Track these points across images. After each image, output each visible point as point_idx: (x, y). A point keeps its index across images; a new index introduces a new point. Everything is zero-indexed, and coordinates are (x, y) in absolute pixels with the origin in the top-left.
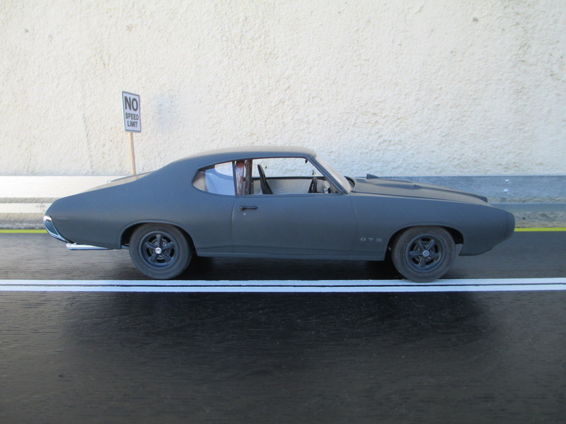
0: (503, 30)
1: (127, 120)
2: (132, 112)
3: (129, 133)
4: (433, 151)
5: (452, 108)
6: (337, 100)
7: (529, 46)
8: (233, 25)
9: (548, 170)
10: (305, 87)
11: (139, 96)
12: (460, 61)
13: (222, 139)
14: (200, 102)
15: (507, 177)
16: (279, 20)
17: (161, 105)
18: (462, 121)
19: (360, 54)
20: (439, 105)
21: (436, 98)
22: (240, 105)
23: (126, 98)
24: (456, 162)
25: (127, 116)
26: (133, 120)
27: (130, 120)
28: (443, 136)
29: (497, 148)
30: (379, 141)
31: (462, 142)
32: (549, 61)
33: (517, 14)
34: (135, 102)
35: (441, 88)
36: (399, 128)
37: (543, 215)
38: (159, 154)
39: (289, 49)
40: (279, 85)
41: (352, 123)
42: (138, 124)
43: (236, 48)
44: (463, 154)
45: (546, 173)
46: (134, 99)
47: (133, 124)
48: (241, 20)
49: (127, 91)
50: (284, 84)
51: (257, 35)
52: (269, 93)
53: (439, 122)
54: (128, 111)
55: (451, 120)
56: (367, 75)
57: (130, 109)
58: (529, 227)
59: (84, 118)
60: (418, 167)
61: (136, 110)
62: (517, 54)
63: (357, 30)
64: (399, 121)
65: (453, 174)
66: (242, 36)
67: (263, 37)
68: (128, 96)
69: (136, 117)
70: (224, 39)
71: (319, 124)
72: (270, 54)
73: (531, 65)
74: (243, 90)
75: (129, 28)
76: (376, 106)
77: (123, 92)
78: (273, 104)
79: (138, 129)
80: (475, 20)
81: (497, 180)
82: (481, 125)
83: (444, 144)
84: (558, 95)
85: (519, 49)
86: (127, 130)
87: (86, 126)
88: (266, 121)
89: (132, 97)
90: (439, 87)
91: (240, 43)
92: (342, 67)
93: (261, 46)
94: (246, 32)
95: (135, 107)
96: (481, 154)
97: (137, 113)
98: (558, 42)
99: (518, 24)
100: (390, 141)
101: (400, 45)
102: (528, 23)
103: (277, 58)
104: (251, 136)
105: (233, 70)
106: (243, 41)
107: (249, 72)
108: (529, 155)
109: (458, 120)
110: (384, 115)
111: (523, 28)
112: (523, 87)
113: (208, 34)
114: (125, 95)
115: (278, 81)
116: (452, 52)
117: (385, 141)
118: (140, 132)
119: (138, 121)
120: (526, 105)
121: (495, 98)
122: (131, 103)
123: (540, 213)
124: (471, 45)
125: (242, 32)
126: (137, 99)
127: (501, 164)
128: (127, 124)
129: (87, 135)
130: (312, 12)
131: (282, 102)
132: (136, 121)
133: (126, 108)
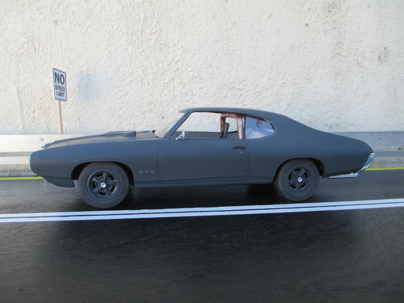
0: (325, 32)
1: (56, 91)
2: (60, 85)
3: (57, 101)
5: (293, 85)
6: (213, 78)
7: (343, 44)
8: (136, 23)
9: (357, 128)
10: (189, 69)
12: (298, 52)
13: (128, 107)
14: (111, 79)
16: (170, 21)
17: (80, 81)
18: (300, 94)
19: (229, 46)
20: (284, 83)
21: (282, 78)
22: (141, 82)
23: (55, 74)
25: (57, 87)
26: (61, 91)
27: (58, 90)
28: (288, 105)
29: (324, 113)
31: (301, 109)
32: (356, 54)
33: (334, 21)
34: (62, 78)
35: (285, 71)
36: (257, 99)
38: (79, 119)
39: (178, 42)
40: (171, 67)
41: (224, 96)
42: (65, 94)
43: (138, 39)
44: (301, 118)
46: (61, 75)
47: (61, 94)
48: (142, 19)
49: (57, 68)
50: (174, 67)
51: (154, 31)
52: (163, 73)
53: (285, 95)
54: (57, 84)
55: (293, 93)
56: (234, 61)
57: (59, 82)
59: (18, 90)
61: (63, 84)
62: (335, 49)
63: (226, 29)
64: (257, 94)
66: (143, 31)
67: (158, 32)
68: (57, 72)
69: (63, 89)
70: (129, 32)
71: (200, 96)
72: (164, 44)
73: (344, 56)
74: (143, 71)
75: (56, 22)
76: (241, 83)
77: (53, 69)
78: (166, 81)
79: (64, 98)
80: (307, 25)
82: (313, 97)
83: (288, 111)
84: (362, 77)
85: (336, 46)
86: (56, 99)
87: (20, 97)
88: (161, 94)
89: (60, 73)
90: (284, 70)
91: (141, 36)
92: (216, 55)
93: (157, 39)
94: (146, 28)
95: (62, 82)
96: (314, 118)
97: (64, 86)
98: (361, 41)
99: (335, 28)
101: (257, 40)
102: (341, 28)
103: (169, 47)
104: (149, 105)
105: (136, 55)
106: (143, 35)
107: (148, 57)
108: (345, 118)
109: (297, 94)
110: (246, 90)
111: (339, 31)
112: (340, 72)
113: (117, 29)
114: (55, 71)
115: (170, 65)
116: (292, 46)
118: (66, 100)
119: (65, 92)
120: (341, 84)
121: (322, 79)
122: (59, 77)
124: (305, 42)
125: (143, 28)
126: (64, 74)
127: (327, 125)
128: (56, 93)
129: (21, 103)
130: (194, 15)
131: (173, 80)
132: (63, 92)
133: (56, 81)
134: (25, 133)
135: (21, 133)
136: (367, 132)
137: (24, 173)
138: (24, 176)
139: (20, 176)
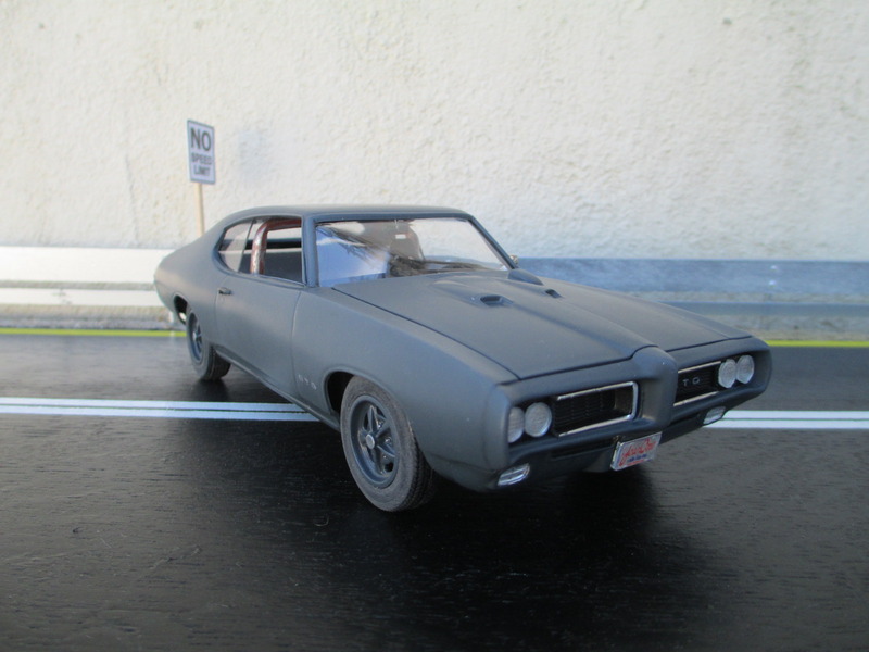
0: (769, 38)
1: (193, 164)
2: (202, 152)
3: (196, 185)
4: (659, 223)
5: (688, 156)
6: (513, 140)
7: (809, 64)
8: (356, 23)
10: (465, 120)
11: (212, 128)
12: (703, 84)
13: (338, 196)
14: (305, 140)
15: (774, 263)
16: (427, 18)
17: (245, 144)
18: (704, 177)
19: (550, 72)
20: (668, 152)
21: (665, 141)
22: (365, 146)
23: (193, 132)
24: (693, 240)
25: (194, 158)
26: (203, 166)
27: (198, 164)
28: (675, 200)
29: (756, 219)
30: (577, 205)
31: (704, 209)
32: (839, 87)
33: (791, 14)
34: (206, 139)
35: (673, 126)
36: (607, 185)
37: (827, 323)
39: (442, 62)
40: (426, 116)
41: (536, 177)
42: (211, 171)
43: (361, 58)
44: (704, 228)
45: (832, 258)
46: (205, 134)
47: (203, 171)
48: (369, 15)
49: (195, 119)
50: (433, 115)
51: (393, 40)
52: (410, 129)
53: (668, 178)
54: (196, 150)
55: (687, 174)
56: (560, 104)
57: (199, 147)
58: (806, 340)
59: (127, 161)
60: (635, 246)
61: (207, 149)
62: (790, 76)
63: (546, 35)
64: (607, 175)
65: (688, 257)
66: (370, 40)
67: (402, 43)
68: (196, 128)
69: (209, 161)
70: (343, 44)
71: (485, 178)
72: (413, 68)
73: (811, 92)
74: (370, 123)
75: (198, 25)
76: (574, 151)
77: (189, 121)
78: (416, 145)
79: (210, 178)
80: (727, 22)
81: (758, 268)
82: (733, 182)
83: (675, 212)
84: (852, 139)
85: (793, 69)
86: (193, 180)
87: (130, 174)
88: (404, 171)
89: (202, 130)
90: (670, 123)
91: (367, 50)
92: (522, 90)
93: (398, 56)
94: (377, 34)
95: (207, 145)
96: (733, 228)
97: (209, 154)
98: (853, 58)
99: (791, 29)
100: (593, 205)
101: (612, 58)
102: (807, 28)
103: (423, 74)
104: (381, 193)
105: (356, 92)
106: (371, 49)
107: (380, 95)
108: (805, 230)
109: (697, 174)
110: (584, 165)
111: (800, 35)
112: (798, 127)
113: (319, 36)
114: (192, 125)
115: (424, 111)
116: (690, 70)
117: (585, 205)
118: (213, 183)
119: (211, 167)
120: (801, 154)
121: (756, 143)
122: (200, 138)
123: (822, 319)
124: (720, 61)
125: (369, 33)
126: (210, 131)
127: (761, 244)
128: (193, 170)
129: (132, 187)
130: (478, 6)
131: (429, 142)
132: (206, 166)
133: (193, 145)
134: (139, 246)
135: (131, 246)
137: (132, 324)
138: (133, 329)
139: (124, 329)
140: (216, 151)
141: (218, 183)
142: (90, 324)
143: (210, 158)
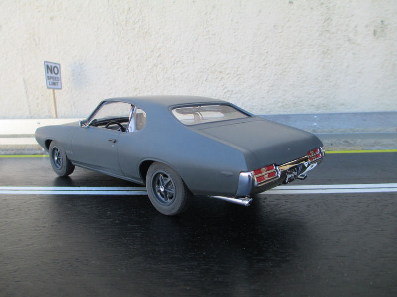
0: (312, 9)
1: (48, 81)
2: (53, 75)
3: (51, 90)
4: (263, 97)
5: (276, 66)
6: (193, 63)
7: (331, 20)
8: (120, 14)
9: (348, 109)
10: (171, 55)
11: (59, 64)
12: (281, 32)
13: (116, 93)
14: (100, 67)
15: (315, 115)
16: (152, 9)
18: (284, 75)
19: (209, 31)
20: (266, 64)
21: (264, 60)
22: (127, 69)
23: (47, 66)
24: (280, 105)
25: (49, 78)
26: (54, 81)
27: (51, 80)
28: (270, 87)
29: (310, 94)
30: (225, 91)
31: (284, 90)
32: (347, 30)
34: (56, 70)
35: (267, 52)
36: (238, 81)
37: (346, 141)
39: (160, 29)
40: (154, 54)
41: (205, 79)
42: (59, 84)
43: (123, 29)
44: (285, 99)
45: (347, 111)
46: (55, 67)
47: (54, 84)
48: (126, 10)
49: (49, 61)
50: (157, 53)
51: (137, 20)
52: (147, 60)
53: (267, 77)
54: (50, 74)
55: (275, 74)
56: (214, 45)
57: (51, 73)
59: (24, 80)
60: (253, 109)
61: (56, 74)
62: (322, 26)
63: (206, 13)
64: (238, 77)
65: (278, 113)
66: (127, 21)
67: (141, 21)
68: (49, 65)
70: (115, 23)
71: (182, 80)
72: (147, 33)
73: (333, 33)
74: (129, 58)
75: (52, 19)
76: (222, 66)
77: (45, 62)
78: (150, 67)
79: (59, 86)
80: (291, 3)
81: (308, 117)
82: (298, 77)
83: (271, 92)
84: (354, 54)
85: (324, 22)
86: (49, 88)
87: (26, 86)
88: (145, 79)
89: (53, 66)
90: (266, 51)
91: (126, 26)
92: (196, 40)
93: (140, 28)
94: (130, 18)
95: (56, 72)
96: (299, 98)
97: (58, 76)
98: (353, 16)
99: (322, 4)
100: (232, 91)
101: (237, 23)
102: (329, 3)
103: (151, 35)
104: (135, 90)
105: (122, 45)
106: (127, 25)
107: (133, 46)
108: (334, 98)
109: (280, 74)
110: (227, 72)
111: (326, 7)
112: (328, 50)
113: (104, 21)
114: (46, 64)
115: (153, 51)
116: (274, 26)
117: (228, 91)
118: (61, 89)
119: (59, 82)
120: (330, 62)
121: (307, 58)
122: (52, 70)
123: (343, 140)
124: (288, 21)
125: (126, 18)
126: (58, 66)
127: (313, 106)
128: (48, 83)
129: (27, 91)
130: (174, 3)
131: (156, 66)
132: (57, 81)
133: (48, 73)
134: (31, 118)
135: (27, 118)
136: (349, 114)
137: (26, 152)
138: (26, 154)
139: (22, 154)
140: (62, 75)
141: (63, 88)
142: (8, 153)
143: (58, 78)
